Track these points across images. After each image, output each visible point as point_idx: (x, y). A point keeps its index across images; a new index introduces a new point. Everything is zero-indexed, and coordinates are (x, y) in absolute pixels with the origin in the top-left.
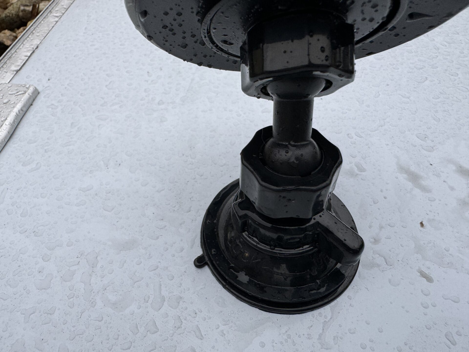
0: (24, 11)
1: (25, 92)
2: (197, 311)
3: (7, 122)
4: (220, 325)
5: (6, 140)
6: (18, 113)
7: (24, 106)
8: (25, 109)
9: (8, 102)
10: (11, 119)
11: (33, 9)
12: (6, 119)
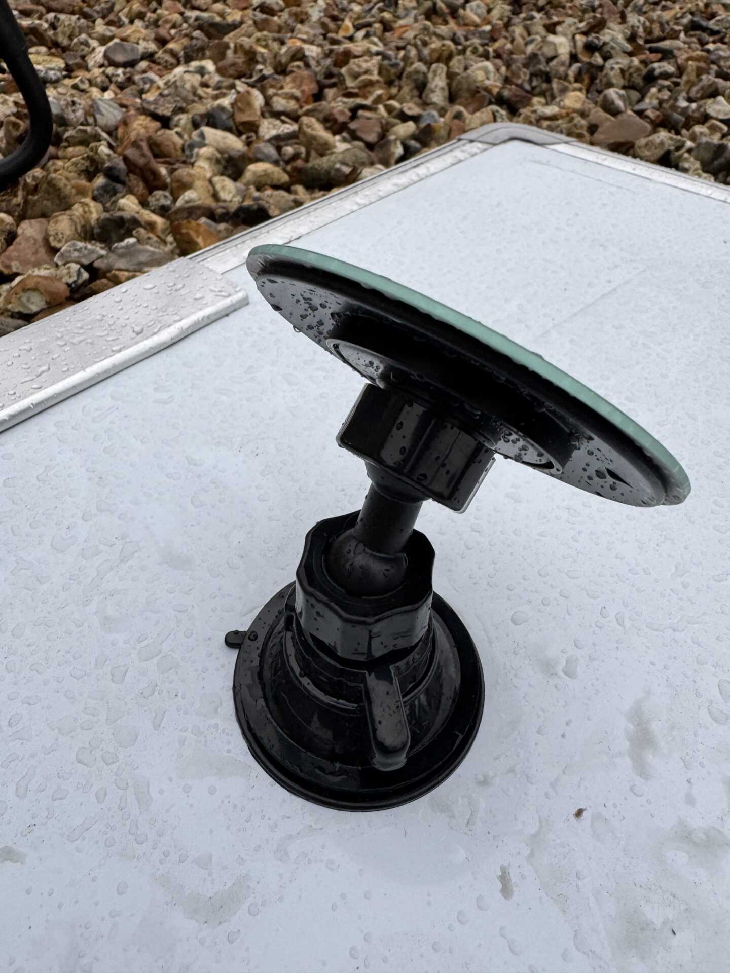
0: (338, 170)
1: (229, 296)
2: (180, 695)
3: (178, 326)
4: (189, 730)
5: (162, 348)
6: (200, 319)
7: (215, 314)
8: (213, 318)
9: (200, 299)
10: (186, 323)
11: (351, 173)
12: (181, 320)
